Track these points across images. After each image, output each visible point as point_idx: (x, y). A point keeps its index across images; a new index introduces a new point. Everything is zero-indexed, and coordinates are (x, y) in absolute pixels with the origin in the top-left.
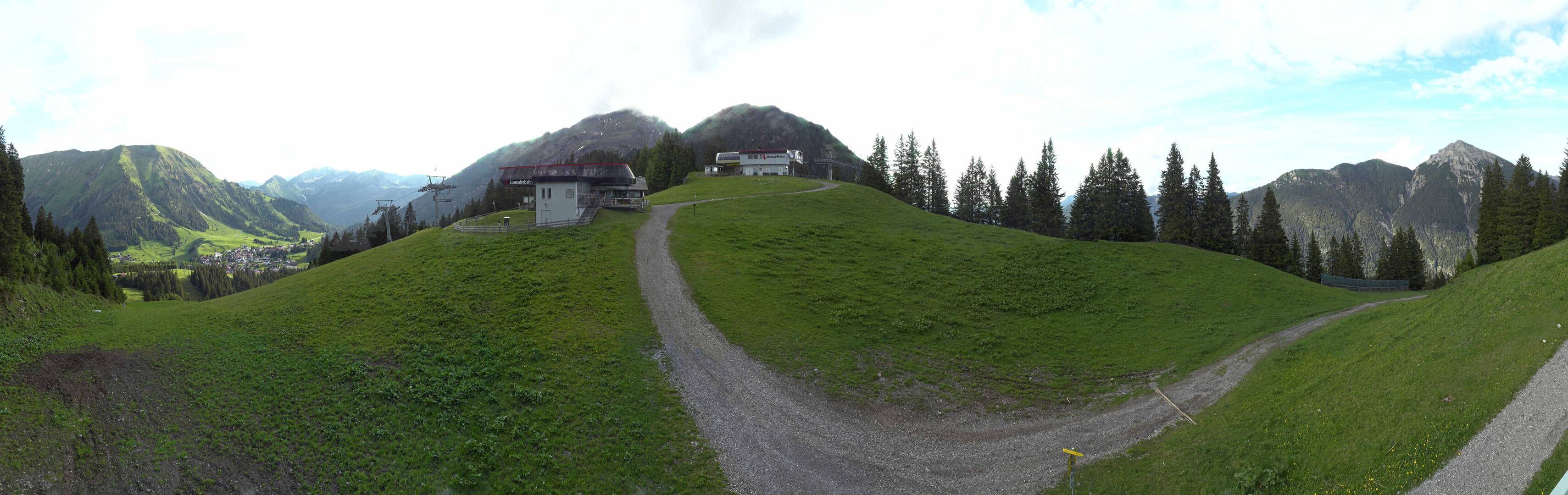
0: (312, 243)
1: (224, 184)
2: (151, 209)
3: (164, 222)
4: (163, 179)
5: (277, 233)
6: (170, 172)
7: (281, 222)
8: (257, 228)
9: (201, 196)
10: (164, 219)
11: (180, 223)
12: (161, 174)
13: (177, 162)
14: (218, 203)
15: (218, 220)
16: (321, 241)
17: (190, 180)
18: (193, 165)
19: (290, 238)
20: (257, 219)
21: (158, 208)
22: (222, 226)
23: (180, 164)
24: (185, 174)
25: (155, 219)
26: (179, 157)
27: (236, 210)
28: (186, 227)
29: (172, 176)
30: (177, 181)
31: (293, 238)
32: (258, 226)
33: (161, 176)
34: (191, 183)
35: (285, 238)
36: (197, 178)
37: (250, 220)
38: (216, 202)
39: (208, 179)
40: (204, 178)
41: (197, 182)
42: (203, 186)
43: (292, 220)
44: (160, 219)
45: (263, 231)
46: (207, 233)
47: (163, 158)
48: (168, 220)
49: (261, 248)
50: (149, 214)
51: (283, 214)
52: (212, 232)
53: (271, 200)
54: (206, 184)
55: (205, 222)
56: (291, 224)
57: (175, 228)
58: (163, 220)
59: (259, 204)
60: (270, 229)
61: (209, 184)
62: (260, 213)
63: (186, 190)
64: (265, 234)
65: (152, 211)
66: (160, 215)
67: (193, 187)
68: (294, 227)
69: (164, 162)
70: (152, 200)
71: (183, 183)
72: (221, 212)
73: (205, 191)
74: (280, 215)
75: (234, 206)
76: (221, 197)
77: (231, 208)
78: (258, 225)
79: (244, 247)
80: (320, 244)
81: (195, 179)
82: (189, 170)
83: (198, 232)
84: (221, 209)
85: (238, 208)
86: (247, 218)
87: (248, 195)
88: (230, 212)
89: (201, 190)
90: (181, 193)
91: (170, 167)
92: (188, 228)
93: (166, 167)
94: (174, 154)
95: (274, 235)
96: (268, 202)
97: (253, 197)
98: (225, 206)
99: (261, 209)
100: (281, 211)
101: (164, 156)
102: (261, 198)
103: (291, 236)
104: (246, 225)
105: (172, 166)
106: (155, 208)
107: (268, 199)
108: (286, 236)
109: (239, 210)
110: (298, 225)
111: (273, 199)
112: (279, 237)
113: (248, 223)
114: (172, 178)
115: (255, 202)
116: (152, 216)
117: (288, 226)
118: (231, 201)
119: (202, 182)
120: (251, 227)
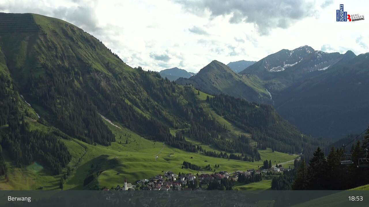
0: (279, 170)
1: (138, 74)
2: (26, 112)
3: (46, 132)
4: (44, 66)
5: (216, 146)
6: (57, 56)
7: (222, 130)
8: (187, 140)
9: (103, 92)
10: (46, 127)
11: (71, 134)
12: (42, 59)
13: (67, 41)
14: (129, 103)
15: (129, 128)
16: (293, 167)
17: (86, 69)
18: (91, 45)
19: (237, 154)
20: (187, 126)
21: (36, 111)
22: (135, 136)
23: (72, 43)
24: (79, 59)
25: (32, 128)
26: (70, 33)
27: (156, 113)
28: (79, 139)
29: (59, 62)
30: (67, 71)
31: (240, 155)
32: (189, 137)
33: (42, 62)
34: (89, 73)
35: (229, 155)
36: (97, 66)
37: (176, 128)
38: (127, 101)
39: (114, 67)
40: (107, 66)
41: (97, 71)
42: (106, 77)
43: (238, 127)
44: (40, 128)
45: (197, 143)
46: (113, 148)
47: (45, 35)
48: (53, 129)
49: (194, 176)
50: (22, 119)
51: (226, 118)
52: (120, 145)
53: (208, 97)
54: (110, 74)
55: (109, 132)
56: (238, 133)
57: (62, 140)
58: (45, 129)
59: (190, 104)
60: (206, 141)
61: (115, 75)
62: (192, 117)
63: (81, 83)
64: (200, 149)
65: (27, 115)
66: (40, 121)
67: (92, 78)
68: (242, 138)
69: (47, 41)
70: (28, 99)
71: (76, 73)
72: (134, 115)
73: (110, 85)
74: (222, 120)
75: (153, 108)
76: (134, 94)
77: (148, 110)
78: (188, 134)
79: (169, 174)
80: (292, 171)
81: (94, 66)
82: (84, 52)
83: (99, 147)
84: (133, 111)
85: (158, 111)
86: (172, 126)
87: (174, 91)
88: (147, 115)
89: (103, 84)
90: (72, 87)
91: (56, 48)
92: (84, 140)
93: (49, 48)
94: (62, 29)
95: (212, 150)
96: (203, 101)
97: (181, 93)
98: (139, 107)
99: (192, 111)
100: (223, 114)
101: (47, 32)
102: (193, 94)
103: (237, 151)
104: (171, 135)
105: (58, 46)
106: (31, 111)
107: (203, 96)
108: (230, 152)
109: (161, 114)
110: (248, 135)
111: (210, 96)
112: (220, 153)
113: (173, 133)
114: (59, 65)
115: (183, 101)
116: (27, 124)
117: (233, 136)
118: (148, 100)
119: (105, 71)
120: (178, 138)
